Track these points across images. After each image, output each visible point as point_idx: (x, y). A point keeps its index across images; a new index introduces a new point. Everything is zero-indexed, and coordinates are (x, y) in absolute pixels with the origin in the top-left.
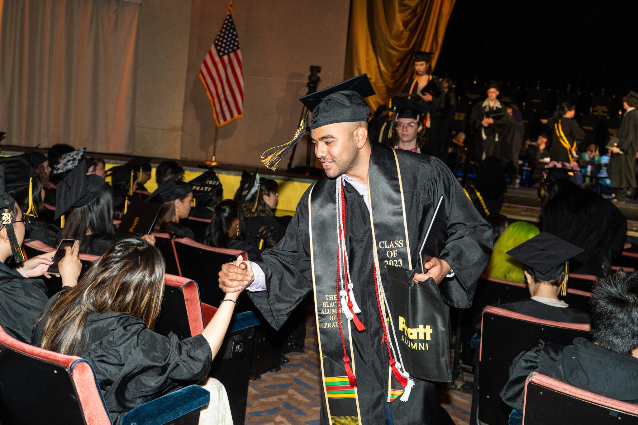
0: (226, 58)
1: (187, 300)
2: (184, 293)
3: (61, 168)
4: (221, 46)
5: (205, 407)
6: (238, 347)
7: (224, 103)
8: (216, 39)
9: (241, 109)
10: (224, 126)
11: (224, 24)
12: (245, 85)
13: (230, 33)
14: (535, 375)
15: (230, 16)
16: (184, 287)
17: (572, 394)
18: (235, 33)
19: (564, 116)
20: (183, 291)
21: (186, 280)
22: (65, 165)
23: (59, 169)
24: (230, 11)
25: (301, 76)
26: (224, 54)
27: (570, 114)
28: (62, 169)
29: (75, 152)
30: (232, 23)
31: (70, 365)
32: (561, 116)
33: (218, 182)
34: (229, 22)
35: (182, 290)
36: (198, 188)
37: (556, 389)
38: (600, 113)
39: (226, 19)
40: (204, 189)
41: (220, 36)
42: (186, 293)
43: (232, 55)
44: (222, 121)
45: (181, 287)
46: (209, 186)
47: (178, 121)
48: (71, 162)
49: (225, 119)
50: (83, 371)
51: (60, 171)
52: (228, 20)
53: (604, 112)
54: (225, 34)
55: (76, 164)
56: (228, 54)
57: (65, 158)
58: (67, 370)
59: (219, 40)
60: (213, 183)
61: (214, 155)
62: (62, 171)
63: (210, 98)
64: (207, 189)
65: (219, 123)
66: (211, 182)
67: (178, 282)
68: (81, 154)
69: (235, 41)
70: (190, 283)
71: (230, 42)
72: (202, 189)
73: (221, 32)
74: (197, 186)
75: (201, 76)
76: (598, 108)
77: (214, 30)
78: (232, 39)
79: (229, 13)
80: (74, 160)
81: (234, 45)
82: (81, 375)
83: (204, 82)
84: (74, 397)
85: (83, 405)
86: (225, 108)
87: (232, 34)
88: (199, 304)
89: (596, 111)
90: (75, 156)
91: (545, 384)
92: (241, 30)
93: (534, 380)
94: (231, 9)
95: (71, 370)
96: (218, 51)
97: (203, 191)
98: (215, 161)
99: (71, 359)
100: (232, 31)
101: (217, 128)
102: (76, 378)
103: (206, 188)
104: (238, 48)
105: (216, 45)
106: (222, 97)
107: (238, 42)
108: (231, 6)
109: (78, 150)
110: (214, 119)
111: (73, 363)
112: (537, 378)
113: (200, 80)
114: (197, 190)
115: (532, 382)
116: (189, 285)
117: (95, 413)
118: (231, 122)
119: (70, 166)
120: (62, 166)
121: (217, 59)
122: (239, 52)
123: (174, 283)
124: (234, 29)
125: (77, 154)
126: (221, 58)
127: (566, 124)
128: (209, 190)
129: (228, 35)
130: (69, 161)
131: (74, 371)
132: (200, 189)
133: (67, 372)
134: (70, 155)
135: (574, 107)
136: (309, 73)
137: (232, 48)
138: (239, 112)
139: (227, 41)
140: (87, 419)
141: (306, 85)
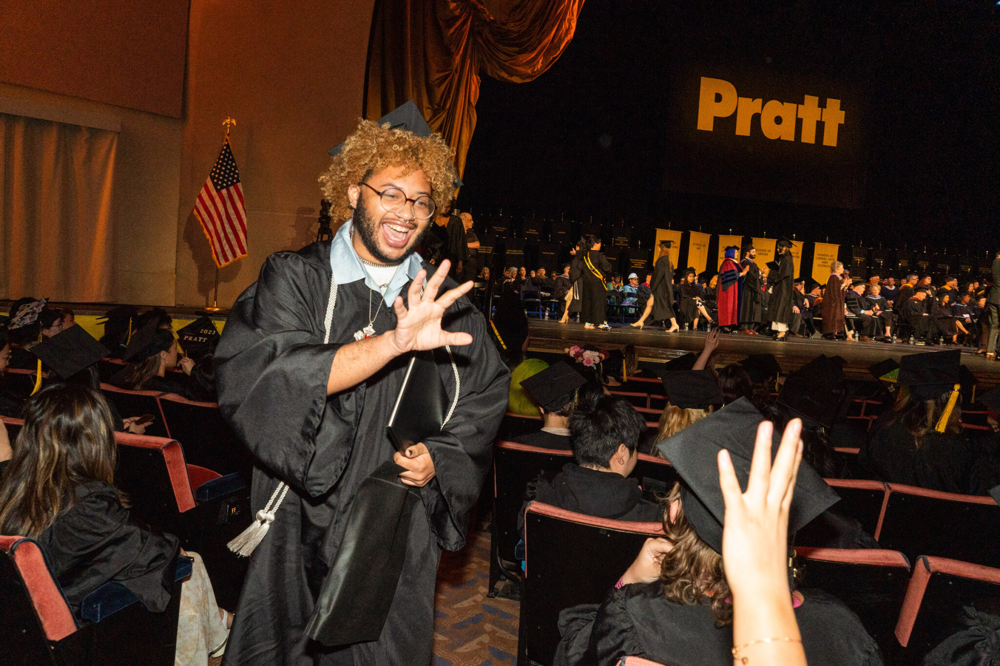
0: (224, 191)
1: (169, 463)
2: (164, 456)
3: (17, 323)
4: (218, 179)
5: (188, 578)
6: (234, 510)
7: (224, 242)
8: (213, 171)
9: (246, 248)
10: (226, 267)
11: (221, 154)
12: (248, 222)
13: (228, 164)
14: (533, 504)
15: (228, 146)
16: (164, 448)
17: (566, 518)
18: (234, 164)
19: (592, 249)
20: (164, 452)
21: (166, 441)
22: (22, 319)
23: (14, 324)
24: (227, 140)
25: (311, 211)
26: (222, 187)
27: (597, 247)
28: (18, 325)
29: (36, 303)
30: (230, 153)
31: (10, 546)
32: (589, 249)
33: (214, 332)
34: (226, 152)
35: (162, 452)
36: (190, 339)
37: (553, 515)
38: (621, 244)
39: (223, 150)
40: (198, 339)
41: (217, 168)
42: (167, 456)
43: (232, 189)
44: (224, 263)
45: (161, 448)
46: (203, 335)
47: (170, 264)
48: (30, 316)
49: (227, 260)
50: (28, 551)
51: (15, 327)
52: (225, 150)
53: (625, 242)
54: (222, 165)
55: (36, 319)
56: (227, 188)
57: (22, 310)
58: (6, 553)
59: (215, 173)
60: (208, 332)
61: (215, 300)
62: (18, 327)
63: (208, 237)
64: (202, 340)
65: (220, 264)
66: (206, 332)
67: (157, 443)
68: (43, 305)
69: (235, 173)
70: (172, 443)
71: (229, 174)
72: (196, 339)
73: (218, 163)
74: (189, 336)
75: (195, 212)
76: (619, 238)
77: (210, 161)
78: (231, 171)
79: (226, 143)
80: (34, 313)
81: (234, 178)
82: (26, 556)
83: (200, 219)
84: (19, 584)
85: (31, 591)
86: (227, 248)
87: (231, 165)
88: (184, 466)
89: (618, 242)
90: (35, 309)
91: (541, 512)
92: (240, 161)
93: (531, 508)
94: (228, 138)
95: (12, 552)
96: (215, 185)
97: (197, 342)
98: (217, 307)
99: (13, 540)
100: (230, 162)
101: (217, 270)
102: (20, 560)
103: (201, 338)
104: (238, 181)
105: (213, 178)
106: (222, 235)
107: (237, 174)
108: (228, 135)
109: (39, 301)
110: (213, 260)
111: (15, 543)
112: (535, 507)
113: (195, 217)
114: (190, 341)
115: (530, 510)
116: (169, 446)
117: (46, 599)
118: (235, 262)
119: (27, 321)
120: (18, 320)
121: (214, 193)
122: (239, 185)
123: (152, 445)
124: (233, 160)
125: (37, 307)
126: (218, 191)
127: (594, 256)
128: (204, 341)
129: (225, 166)
130: (27, 314)
131: (16, 553)
132: (193, 339)
133: (7, 555)
134: (29, 306)
135: (600, 240)
136: (321, 208)
137: (232, 181)
138: (243, 252)
139: (225, 173)
140: (36, 606)
141: (318, 220)
